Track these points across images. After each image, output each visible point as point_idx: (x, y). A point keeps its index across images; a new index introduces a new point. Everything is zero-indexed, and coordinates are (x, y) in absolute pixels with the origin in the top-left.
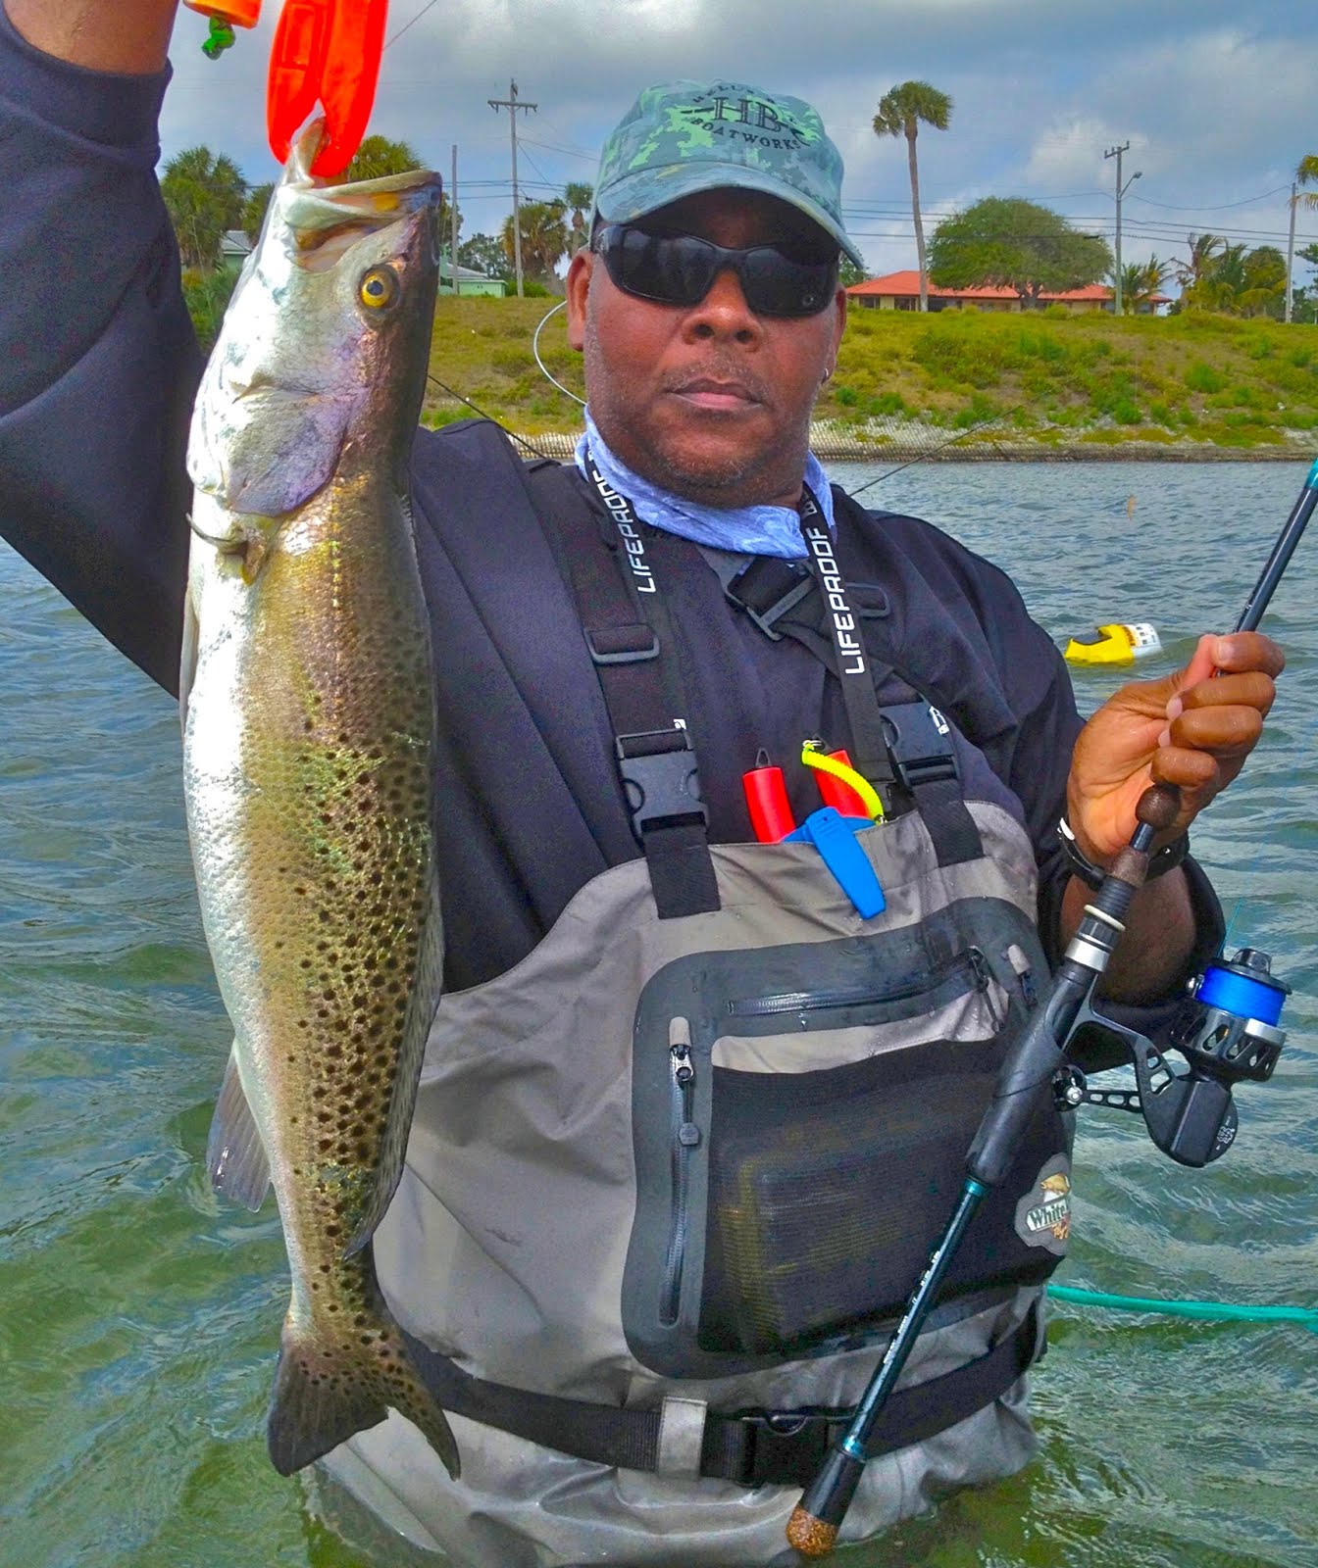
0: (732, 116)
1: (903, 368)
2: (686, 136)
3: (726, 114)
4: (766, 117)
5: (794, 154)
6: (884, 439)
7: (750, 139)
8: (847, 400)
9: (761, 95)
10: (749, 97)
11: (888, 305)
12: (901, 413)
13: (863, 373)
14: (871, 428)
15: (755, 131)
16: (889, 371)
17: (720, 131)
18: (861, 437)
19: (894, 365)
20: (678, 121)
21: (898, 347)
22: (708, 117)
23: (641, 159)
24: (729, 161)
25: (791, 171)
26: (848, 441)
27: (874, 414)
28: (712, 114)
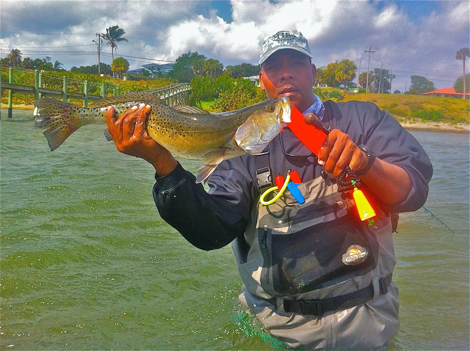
0: (281, 37)
1: (465, 112)
2: (272, 44)
3: (279, 37)
4: (288, 35)
5: (295, 40)
6: (461, 128)
7: (285, 40)
8: (453, 119)
9: (286, 31)
10: (284, 32)
11: (443, 96)
12: (465, 122)
13: (455, 113)
14: (458, 125)
15: (286, 38)
16: (462, 113)
17: (279, 40)
18: (456, 127)
19: (463, 111)
20: (271, 41)
21: (463, 107)
22: (276, 39)
23: (266, 51)
24: (282, 45)
25: (294, 44)
26: (453, 128)
27: (459, 122)
28: (277, 38)
